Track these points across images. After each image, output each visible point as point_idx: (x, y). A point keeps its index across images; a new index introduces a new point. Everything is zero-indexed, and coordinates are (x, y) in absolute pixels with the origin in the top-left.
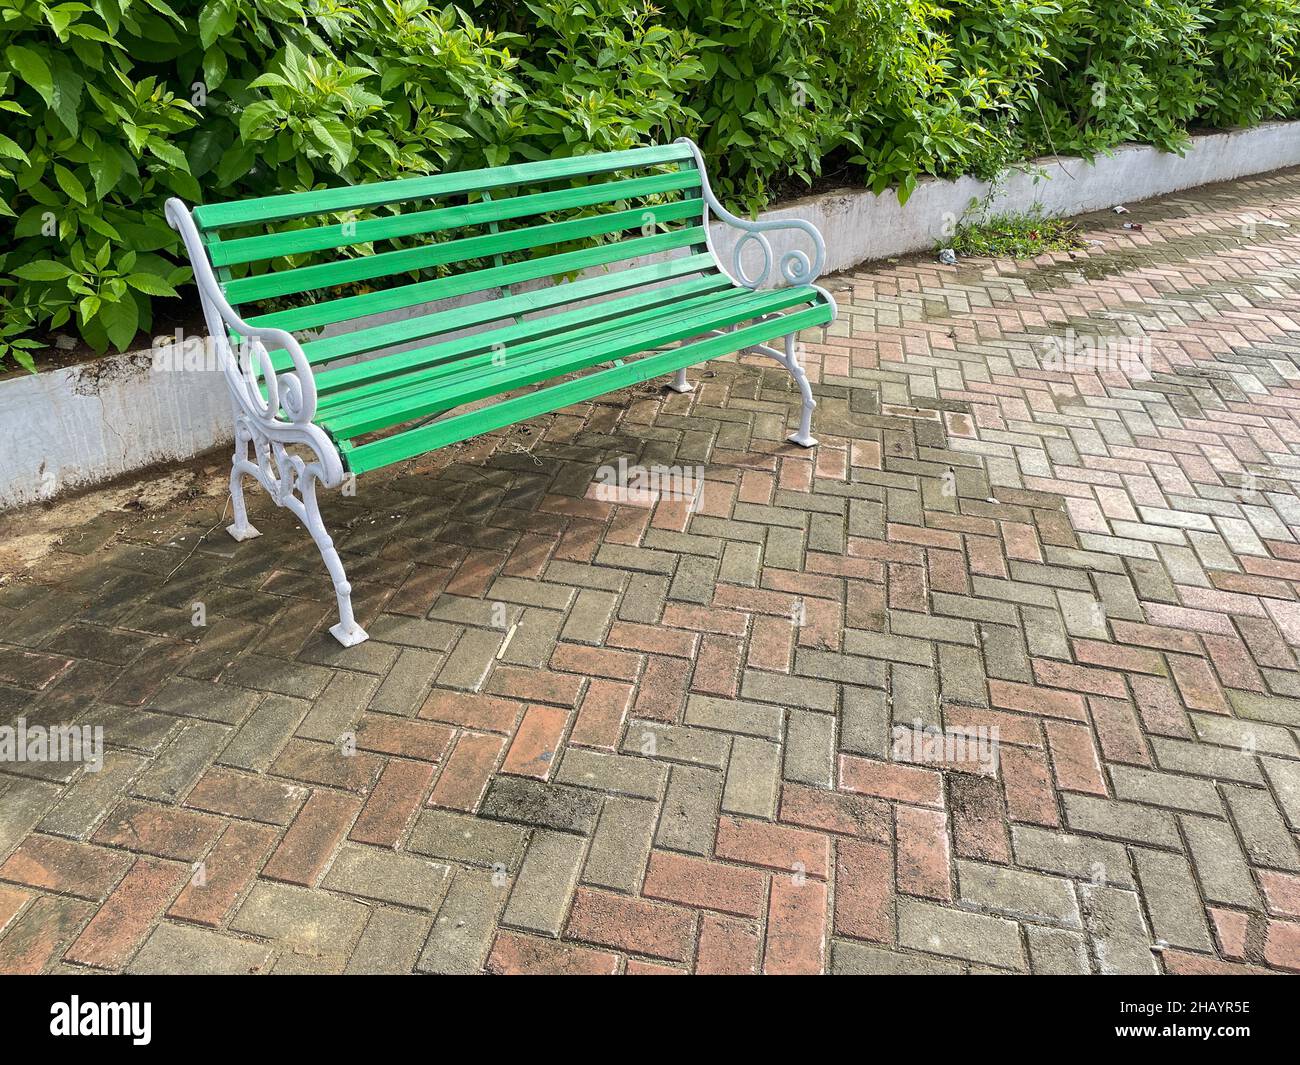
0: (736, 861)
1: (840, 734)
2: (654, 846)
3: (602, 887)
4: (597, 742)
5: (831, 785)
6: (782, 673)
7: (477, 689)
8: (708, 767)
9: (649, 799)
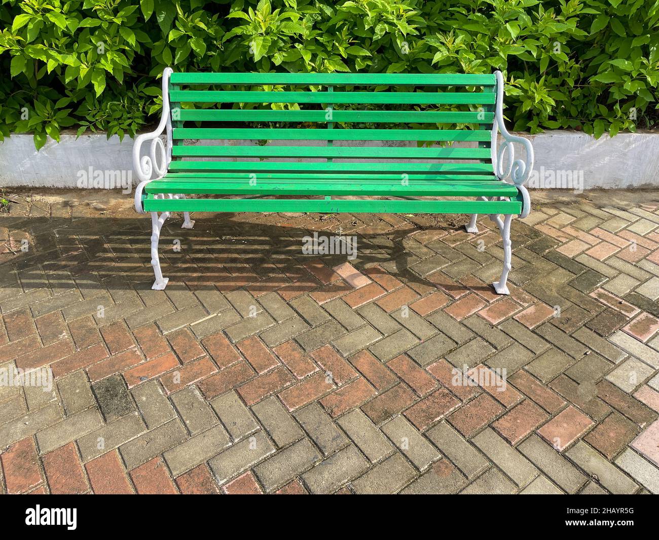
0: (133, 482)
1: (265, 460)
2: (119, 448)
3: (79, 449)
4: (167, 386)
5: (221, 482)
6: (288, 410)
7: (165, 333)
8: (188, 430)
9: (147, 426)
